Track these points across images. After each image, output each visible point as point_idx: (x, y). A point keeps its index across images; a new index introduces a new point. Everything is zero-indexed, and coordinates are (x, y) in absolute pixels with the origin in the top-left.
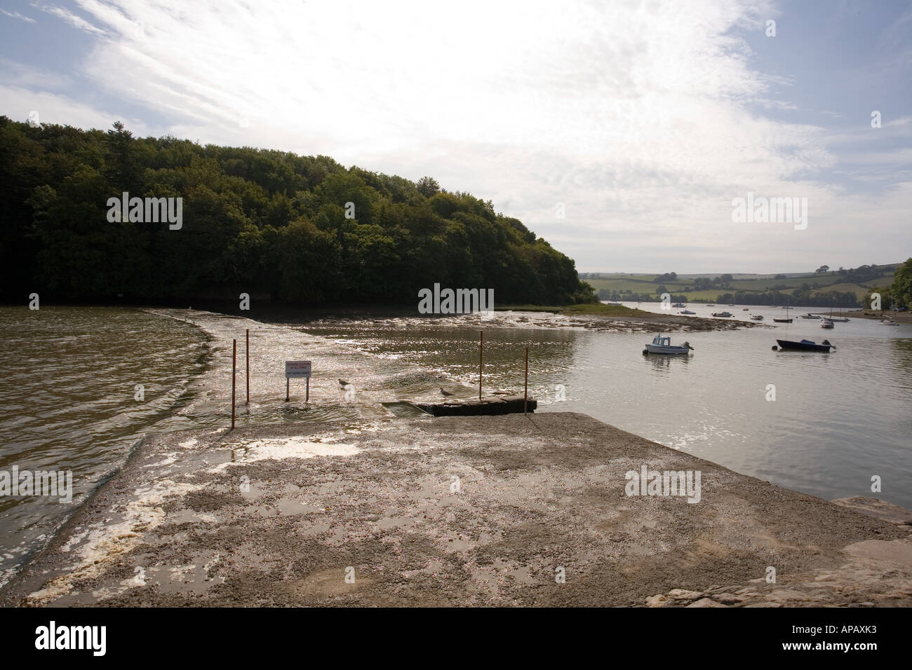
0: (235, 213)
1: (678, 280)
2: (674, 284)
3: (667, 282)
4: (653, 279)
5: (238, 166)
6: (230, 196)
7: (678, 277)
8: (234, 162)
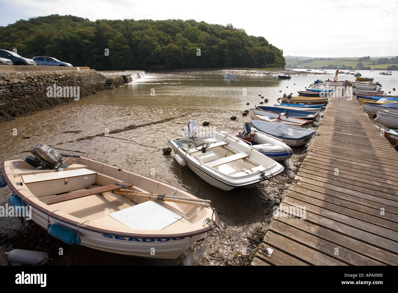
0: (155, 43)
1: (370, 60)
2: (368, 61)
3: (364, 61)
4: (357, 60)
5: (162, 27)
6: (154, 38)
7: (370, 58)
8: (161, 25)
